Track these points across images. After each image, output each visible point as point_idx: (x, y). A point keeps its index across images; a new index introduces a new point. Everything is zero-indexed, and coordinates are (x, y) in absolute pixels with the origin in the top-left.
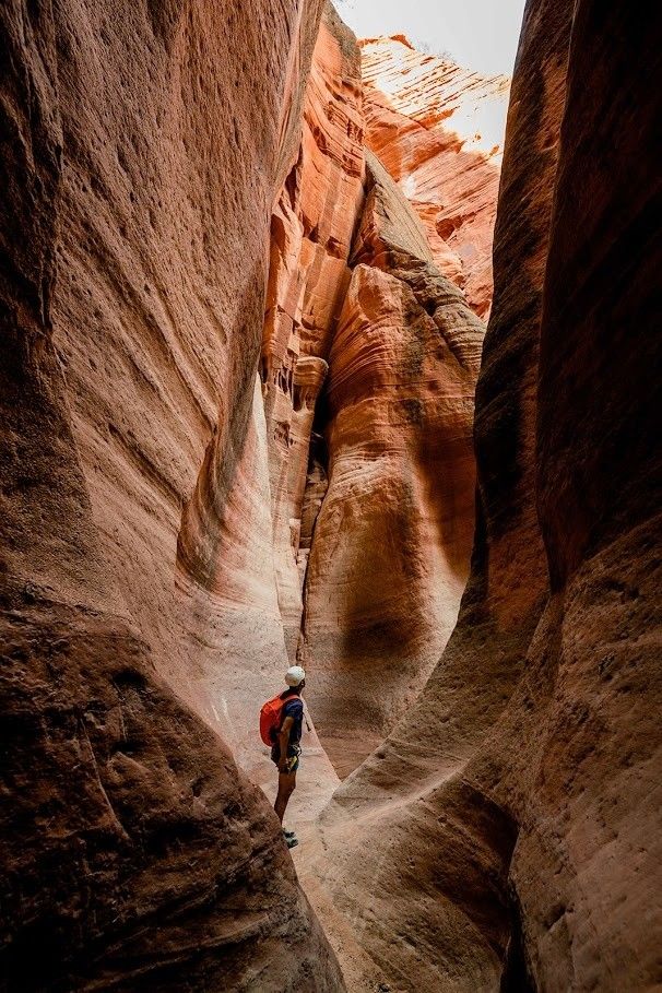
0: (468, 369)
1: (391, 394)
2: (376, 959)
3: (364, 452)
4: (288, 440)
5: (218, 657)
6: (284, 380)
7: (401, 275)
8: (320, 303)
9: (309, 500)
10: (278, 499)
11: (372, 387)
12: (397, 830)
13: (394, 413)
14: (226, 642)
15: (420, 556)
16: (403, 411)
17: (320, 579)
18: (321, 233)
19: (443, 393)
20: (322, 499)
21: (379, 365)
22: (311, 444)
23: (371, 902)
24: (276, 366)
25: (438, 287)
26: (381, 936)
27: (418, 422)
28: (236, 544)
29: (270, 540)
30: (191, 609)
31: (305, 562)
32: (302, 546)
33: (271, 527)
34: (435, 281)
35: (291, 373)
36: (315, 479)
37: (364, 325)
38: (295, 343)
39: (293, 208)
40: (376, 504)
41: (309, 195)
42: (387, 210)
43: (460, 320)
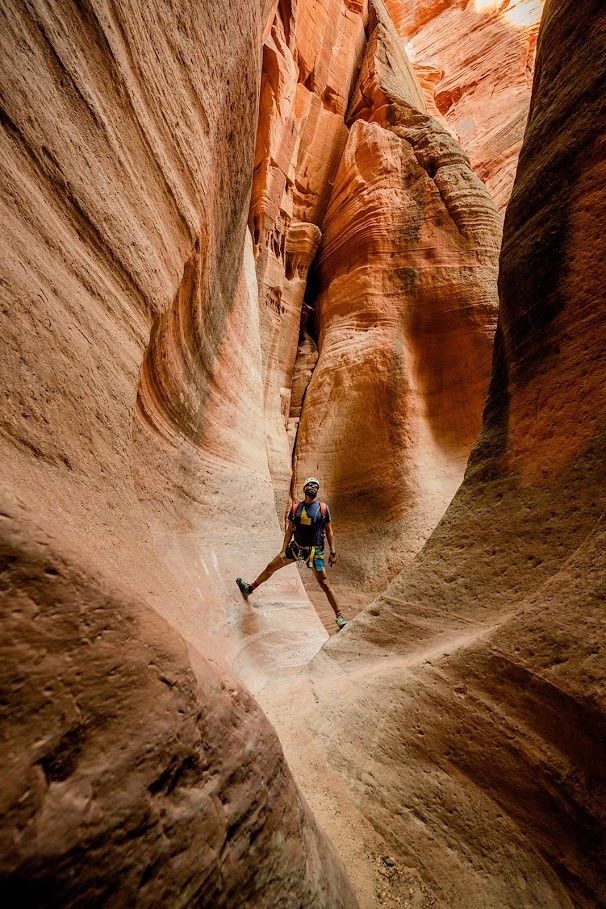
0: (467, 237)
1: (386, 262)
2: (377, 828)
3: (355, 322)
4: (279, 309)
5: (208, 513)
6: (276, 243)
7: (401, 133)
8: (314, 164)
9: (299, 370)
10: (269, 367)
11: (366, 255)
12: (401, 693)
13: (387, 282)
14: (216, 499)
15: (407, 427)
16: (398, 280)
17: (308, 447)
18: (318, 81)
19: (440, 262)
20: (312, 370)
21: (374, 230)
22: (302, 315)
23: (371, 765)
24: (268, 227)
25: (442, 145)
26: (383, 803)
27: (412, 293)
28: (226, 402)
29: (261, 403)
30: (176, 460)
31: (295, 430)
32: (292, 415)
33: (261, 391)
34: (438, 138)
35: (283, 237)
36: (306, 350)
37: (360, 188)
38: (287, 204)
39: (288, 43)
40: (366, 374)
41: (304, 30)
42: (389, 57)
43: (462, 182)
